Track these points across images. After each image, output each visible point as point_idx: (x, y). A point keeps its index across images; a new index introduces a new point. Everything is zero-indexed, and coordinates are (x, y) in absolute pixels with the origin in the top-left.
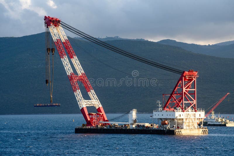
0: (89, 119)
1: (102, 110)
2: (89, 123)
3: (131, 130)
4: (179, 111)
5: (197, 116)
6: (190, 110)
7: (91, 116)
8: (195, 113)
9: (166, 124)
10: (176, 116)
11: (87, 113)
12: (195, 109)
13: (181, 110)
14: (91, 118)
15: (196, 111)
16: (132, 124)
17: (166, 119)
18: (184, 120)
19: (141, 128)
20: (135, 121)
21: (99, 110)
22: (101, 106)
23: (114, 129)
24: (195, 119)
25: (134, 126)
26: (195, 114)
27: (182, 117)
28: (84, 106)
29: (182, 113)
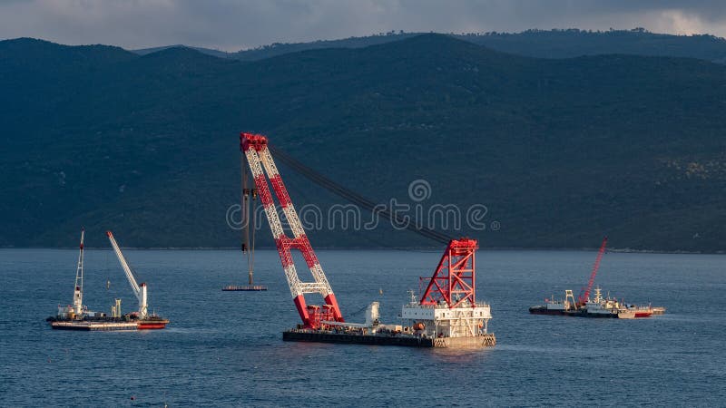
0: (307, 317)
1: (333, 300)
2: (307, 323)
3: (368, 337)
4: (443, 308)
5: (476, 316)
6: (464, 306)
7: (311, 312)
8: (471, 309)
9: (420, 329)
10: (436, 315)
11: (304, 305)
12: (472, 302)
13: (446, 306)
14: (312, 316)
15: (473, 307)
16: (372, 328)
17: (422, 321)
18: (451, 323)
19: (383, 335)
20: (376, 323)
21: (328, 300)
22: (331, 293)
23: (342, 336)
24: (472, 320)
25: (374, 331)
26: (472, 312)
27: (447, 317)
28: (299, 294)
29: (446, 311)
